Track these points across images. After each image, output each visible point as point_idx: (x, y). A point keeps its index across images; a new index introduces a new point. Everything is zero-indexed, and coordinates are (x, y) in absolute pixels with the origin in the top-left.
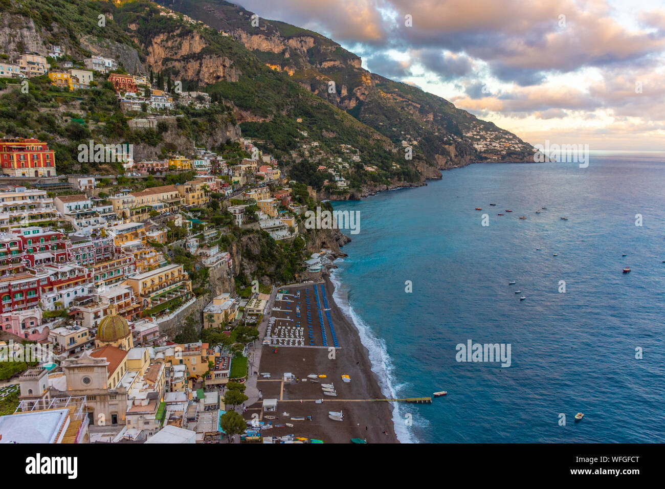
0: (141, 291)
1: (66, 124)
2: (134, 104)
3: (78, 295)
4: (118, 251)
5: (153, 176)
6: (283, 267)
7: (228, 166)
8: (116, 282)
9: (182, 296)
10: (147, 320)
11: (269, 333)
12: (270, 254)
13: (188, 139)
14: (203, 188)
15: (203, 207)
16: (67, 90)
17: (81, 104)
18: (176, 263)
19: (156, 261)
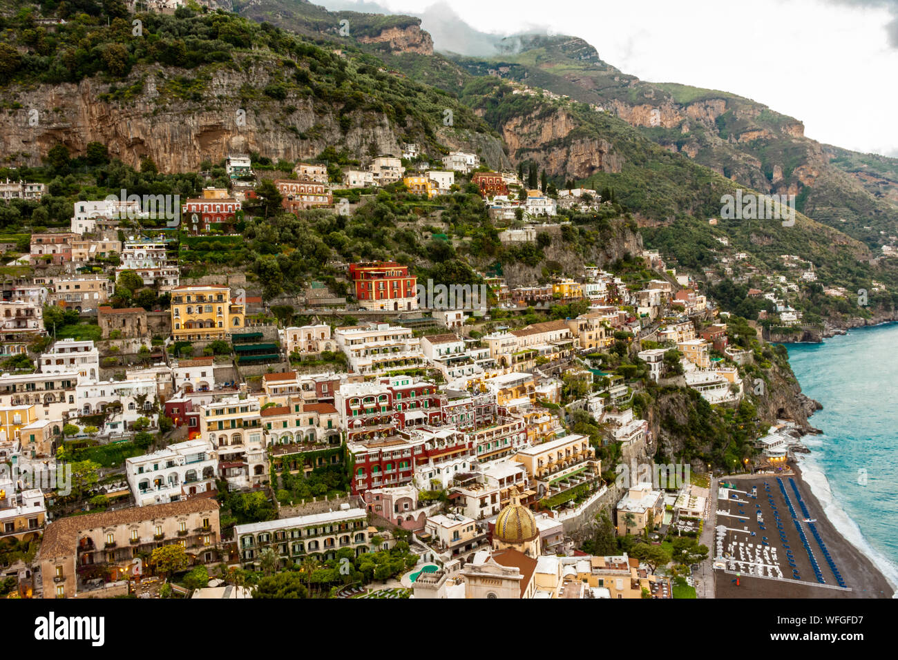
0: (535, 473)
1: (426, 241)
2: (506, 210)
3: (458, 471)
4: (502, 412)
5: (534, 308)
6: (724, 445)
7: (630, 293)
8: (503, 456)
9: (589, 483)
10: (545, 514)
11: (720, 551)
12: (703, 425)
13: (577, 255)
14: (602, 324)
15: (605, 352)
16: (425, 198)
17: (442, 214)
18: (577, 432)
19: (550, 429)
